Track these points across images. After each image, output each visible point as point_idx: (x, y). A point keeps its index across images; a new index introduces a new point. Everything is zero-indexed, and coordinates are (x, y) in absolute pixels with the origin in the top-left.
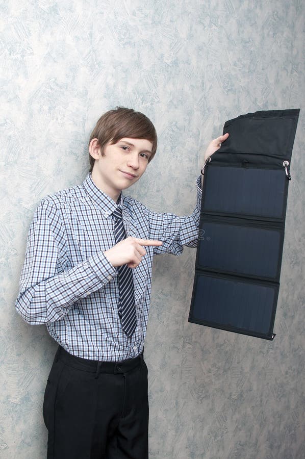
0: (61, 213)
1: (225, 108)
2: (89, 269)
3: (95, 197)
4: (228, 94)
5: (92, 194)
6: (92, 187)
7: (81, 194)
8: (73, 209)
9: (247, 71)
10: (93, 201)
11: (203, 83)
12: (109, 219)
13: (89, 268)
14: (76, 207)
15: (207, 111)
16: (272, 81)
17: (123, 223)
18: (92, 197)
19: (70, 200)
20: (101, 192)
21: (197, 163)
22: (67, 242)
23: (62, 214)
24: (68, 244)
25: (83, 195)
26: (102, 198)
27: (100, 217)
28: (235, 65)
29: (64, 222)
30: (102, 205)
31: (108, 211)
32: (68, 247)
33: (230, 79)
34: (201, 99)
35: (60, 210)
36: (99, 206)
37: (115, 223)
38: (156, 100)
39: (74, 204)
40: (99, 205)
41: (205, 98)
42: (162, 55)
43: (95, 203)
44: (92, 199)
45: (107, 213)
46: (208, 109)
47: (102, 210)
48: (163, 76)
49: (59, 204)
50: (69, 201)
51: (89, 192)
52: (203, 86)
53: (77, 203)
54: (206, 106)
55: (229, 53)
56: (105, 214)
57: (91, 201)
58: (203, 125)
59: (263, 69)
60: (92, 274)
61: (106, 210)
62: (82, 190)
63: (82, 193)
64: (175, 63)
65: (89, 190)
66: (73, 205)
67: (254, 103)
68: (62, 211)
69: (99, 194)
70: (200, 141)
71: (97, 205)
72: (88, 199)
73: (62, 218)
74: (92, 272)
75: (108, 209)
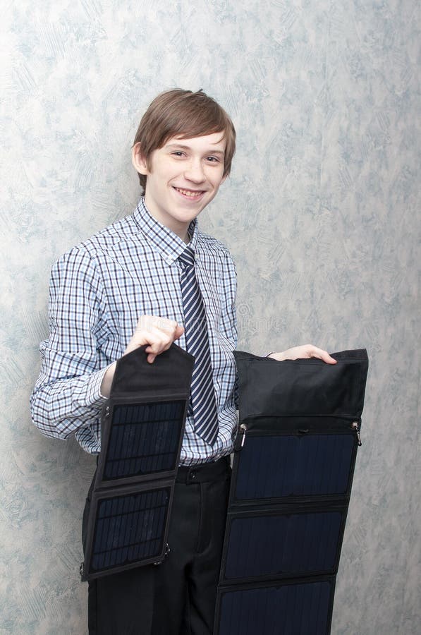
0: (98, 263)
5: (146, 229)
6: (146, 218)
7: (131, 230)
8: (119, 254)
10: (149, 240)
11: (324, 68)
12: (174, 267)
14: (123, 251)
15: (331, 107)
17: (194, 271)
18: (146, 234)
19: (113, 240)
23: (100, 265)
25: (133, 231)
27: (159, 264)
29: (103, 277)
30: (163, 245)
31: (172, 253)
35: (96, 259)
36: (158, 248)
37: (183, 271)
39: (119, 246)
40: (158, 245)
41: (328, 89)
43: (152, 242)
44: (147, 237)
45: (171, 257)
46: (333, 104)
47: (164, 253)
49: (94, 250)
50: (111, 243)
51: (142, 226)
53: (123, 245)
56: (167, 258)
57: (146, 239)
61: (169, 253)
62: (132, 224)
63: (132, 228)
65: (142, 223)
66: (118, 248)
68: (99, 261)
70: (322, 148)
71: (155, 245)
72: (140, 237)
73: (99, 271)
75: (172, 251)
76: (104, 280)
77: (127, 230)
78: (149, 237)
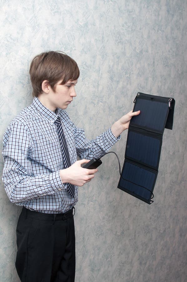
1: (116, 53)
2: (47, 181)
3: (44, 113)
5: (41, 111)
8: (33, 122)
10: (42, 115)
12: (54, 125)
13: (48, 180)
15: (105, 56)
20: (47, 109)
26: (48, 113)
27: (48, 125)
29: (31, 133)
30: (48, 117)
34: (101, 48)
41: (104, 47)
43: (44, 116)
44: (41, 114)
46: (106, 55)
47: (49, 120)
49: (25, 122)
50: (29, 118)
51: (39, 110)
52: (103, 39)
54: (105, 52)
56: (50, 122)
57: (41, 115)
58: (102, 64)
60: (49, 184)
61: (51, 120)
66: (32, 120)
67: (134, 50)
68: (28, 126)
69: (46, 110)
74: (49, 183)
75: (52, 119)
76: (31, 135)
78: (42, 114)
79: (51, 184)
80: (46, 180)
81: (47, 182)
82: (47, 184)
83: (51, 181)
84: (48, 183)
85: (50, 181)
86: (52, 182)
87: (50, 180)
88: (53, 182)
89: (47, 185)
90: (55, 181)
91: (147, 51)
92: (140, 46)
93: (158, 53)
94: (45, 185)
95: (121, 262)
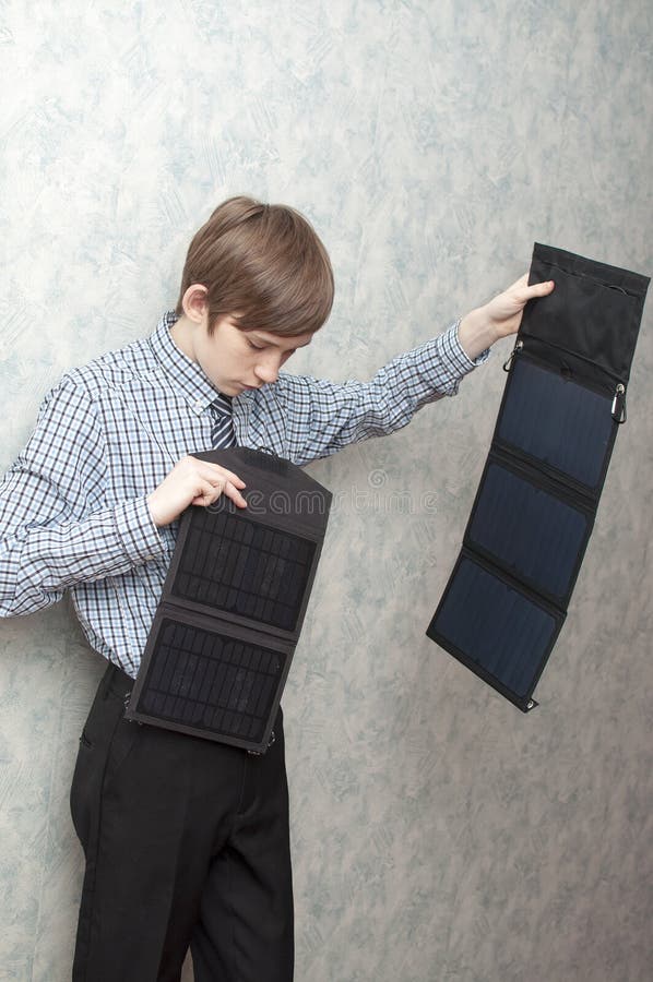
0: (100, 410)
1: (419, 181)
2: (112, 537)
3: (175, 372)
4: (426, 154)
5: (168, 363)
6: (169, 348)
8: (129, 396)
9: (470, 106)
10: (171, 378)
11: (374, 127)
12: (204, 416)
13: (114, 534)
14: (135, 393)
15: (380, 188)
16: (521, 131)
17: (231, 424)
18: (168, 371)
19: (123, 377)
20: (186, 361)
21: (353, 294)
22: (109, 469)
23: (103, 411)
24: (110, 474)
25: (150, 366)
26: (190, 373)
27: (183, 412)
28: (445, 92)
29: (106, 428)
30: (190, 387)
31: (201, 399)
32: (111, 480)
33: (433, 121)
34: (368, 160)
35: (99, 404)
36: (183, 390)
37: (217, 422)
38: (272, 157)
39: (131, 386)
40: (183, 386)
41: (377, 160)
42: (290, 63)
43: (175, 382)
44: (168, 375)
45: (200, 403)
46: (383, 183)
47: (190, 398)
48: (290, 108)
49: (97, 390)
50: (120, 380)
51: (162, 359)
52: (374, 132)
53: (136, 385)
54: (379, 175)
55: (433, 66)
56: (194, 405)
57: (167, 378)
58: (370, 214)
59: (504, 105)
60: (116, 548)
61: (197, 398)
62: (149, 354)
63: (148, 361)
64: (317, 80)
65: (162, 355)
68: (102, 406)
69: (182, 365)
71: (179, 386)
72: (160, 374)
73: (102, 420)
74: (118, 544)
75: (202, 395)
76: (107, 433)
77: (141, 365)
78: (171, 375)
79: (124, 546)
80: (105, 534)
81: (112, 540)
82: (112, 546)
83: (123, 537)
84: (114, 543)
85: (120, 536)
86: (127, 539)
87: (121, 532)
88: (130, 540)
89: (111, 550)
90: (137, 535)
91: (527, 182)
92: (502, 163)
93: (563, 188)
94: (106, 551)
95: (417, 891)
